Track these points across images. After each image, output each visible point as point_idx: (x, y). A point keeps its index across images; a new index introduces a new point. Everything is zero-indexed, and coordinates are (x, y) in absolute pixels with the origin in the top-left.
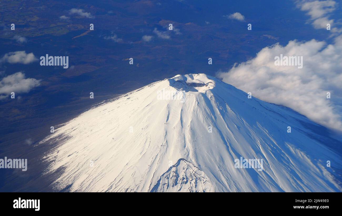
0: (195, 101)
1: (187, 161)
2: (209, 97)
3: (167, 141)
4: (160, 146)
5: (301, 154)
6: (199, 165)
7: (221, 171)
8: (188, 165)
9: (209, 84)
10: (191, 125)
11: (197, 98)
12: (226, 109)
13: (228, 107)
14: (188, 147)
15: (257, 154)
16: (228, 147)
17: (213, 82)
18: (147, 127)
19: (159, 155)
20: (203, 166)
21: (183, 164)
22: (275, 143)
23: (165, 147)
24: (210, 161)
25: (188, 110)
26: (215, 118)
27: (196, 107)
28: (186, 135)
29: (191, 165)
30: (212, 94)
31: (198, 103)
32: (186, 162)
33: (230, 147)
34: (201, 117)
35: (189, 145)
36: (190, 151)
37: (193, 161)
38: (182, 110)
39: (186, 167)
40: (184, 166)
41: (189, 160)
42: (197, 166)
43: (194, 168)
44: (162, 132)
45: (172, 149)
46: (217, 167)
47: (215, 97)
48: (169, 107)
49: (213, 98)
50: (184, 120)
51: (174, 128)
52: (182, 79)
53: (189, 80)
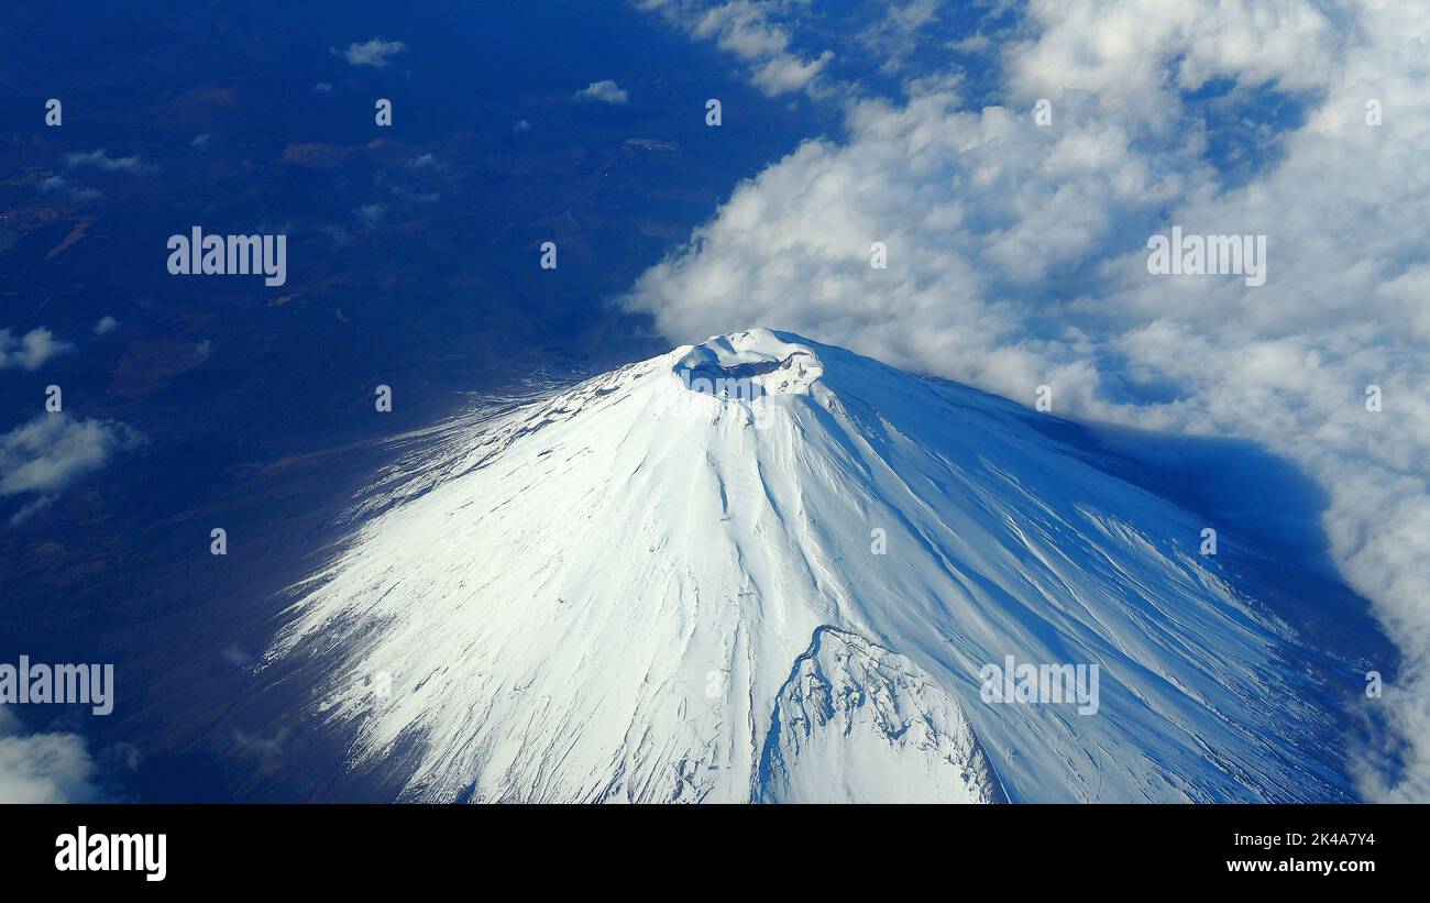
0: (789, 425)
1: (840, 631)
2: (825, 403)
3: (750, 577)
4: (735, 596)
5: (1125, 533)
6: (885, 638)
7: (951, 641)
8: (850, 645)
9: (795, 358)
10: (806, 507)
11: (793, 417)
12: (884, 433)
13: (887, 425)
14: (824, 583)
15: (1023, 561)
16: (938, 558)
17: (806, 351)
18: (666, 539)
19: (743, 630)
20: (895, 638)
21: (832, 644)
22: (1051, 513)
23: (754, 598)
24: (908, 614)
25: (777, 459)
26: (866, 466)
27: (800, 444)
28: (803, 546)
29: (857, 641)
30: (831, 394)
31: (803, 431)
32: (837, 633)
33: (944, 557)
34: (826, 474)
35: (826, 576)
36: (835, 595)
37: (860, 625)
38: (759, 464)
39: (843, 651)
40: (836, 648)
41: (847, 627)
42: (877, 640)
43: (871, 650)
44: (725, 551)
45: (777, 601)
46: (936, 632)
47: (841, 400)
48: (713, 462)
49: (839, 406)
50: (779, 498)
51: (757, 526)
52: (706, 359)
53: (725, 358)
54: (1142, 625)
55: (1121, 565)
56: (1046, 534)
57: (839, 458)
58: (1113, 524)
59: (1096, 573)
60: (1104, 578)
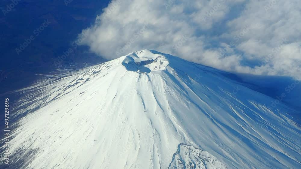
0: (162, 80)
1: (186, 145)
2: (171, 72)
3: (156, 130)
4: (151, 136)
5: (263, 108)
6: (200, 146)
7: (220, 146)
8: (190, 149)
9: (158, 58)
10: (170, 107)
11: (163, 78)
12: (190, 81)
13: (190, 78)
14: (179, 130)
15: (237, 119)
16: (212, 119)
17: (162, 56)
18: (127, 119)
19: (155, 147)
20: (203, 146)
21: (184, 149)
22: (241, 103)
23: (158, 136)
24: (206, 138)
25: (159, 91)
26: (187, 93)
27: (166, 86)
28: (171, 118)
29: (192, 148)
30: (173, 69)
31: (166, 82)
32: (185, 146)
33: (213, 119)
34: (174, 94)
35: (179, 128)
36: (183, 134)
37: (192, 143)
38: (154, 93)
39: (188, 151)
40: (185, 150)
41: (188, 143)
42: (199, 148)
43: (196, 150)
44: (146, 121)
45: (165, 137)
46: (215, 143)
47: (176, 71)
48: (139, 93)
49: (176, 73)
50: (161, 103)
51: (156, 113)
52: (131, 60)
53: (136, 59)
54: (274, 137)
55: (264, 118)
56: (241, 110)
57: (178, 90)
58: (260, 106)
59: (259, 122)
60: (261, 123)
